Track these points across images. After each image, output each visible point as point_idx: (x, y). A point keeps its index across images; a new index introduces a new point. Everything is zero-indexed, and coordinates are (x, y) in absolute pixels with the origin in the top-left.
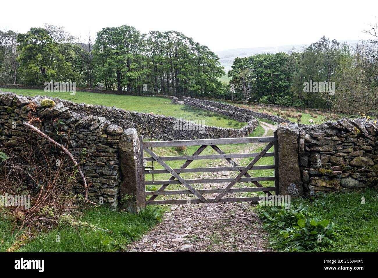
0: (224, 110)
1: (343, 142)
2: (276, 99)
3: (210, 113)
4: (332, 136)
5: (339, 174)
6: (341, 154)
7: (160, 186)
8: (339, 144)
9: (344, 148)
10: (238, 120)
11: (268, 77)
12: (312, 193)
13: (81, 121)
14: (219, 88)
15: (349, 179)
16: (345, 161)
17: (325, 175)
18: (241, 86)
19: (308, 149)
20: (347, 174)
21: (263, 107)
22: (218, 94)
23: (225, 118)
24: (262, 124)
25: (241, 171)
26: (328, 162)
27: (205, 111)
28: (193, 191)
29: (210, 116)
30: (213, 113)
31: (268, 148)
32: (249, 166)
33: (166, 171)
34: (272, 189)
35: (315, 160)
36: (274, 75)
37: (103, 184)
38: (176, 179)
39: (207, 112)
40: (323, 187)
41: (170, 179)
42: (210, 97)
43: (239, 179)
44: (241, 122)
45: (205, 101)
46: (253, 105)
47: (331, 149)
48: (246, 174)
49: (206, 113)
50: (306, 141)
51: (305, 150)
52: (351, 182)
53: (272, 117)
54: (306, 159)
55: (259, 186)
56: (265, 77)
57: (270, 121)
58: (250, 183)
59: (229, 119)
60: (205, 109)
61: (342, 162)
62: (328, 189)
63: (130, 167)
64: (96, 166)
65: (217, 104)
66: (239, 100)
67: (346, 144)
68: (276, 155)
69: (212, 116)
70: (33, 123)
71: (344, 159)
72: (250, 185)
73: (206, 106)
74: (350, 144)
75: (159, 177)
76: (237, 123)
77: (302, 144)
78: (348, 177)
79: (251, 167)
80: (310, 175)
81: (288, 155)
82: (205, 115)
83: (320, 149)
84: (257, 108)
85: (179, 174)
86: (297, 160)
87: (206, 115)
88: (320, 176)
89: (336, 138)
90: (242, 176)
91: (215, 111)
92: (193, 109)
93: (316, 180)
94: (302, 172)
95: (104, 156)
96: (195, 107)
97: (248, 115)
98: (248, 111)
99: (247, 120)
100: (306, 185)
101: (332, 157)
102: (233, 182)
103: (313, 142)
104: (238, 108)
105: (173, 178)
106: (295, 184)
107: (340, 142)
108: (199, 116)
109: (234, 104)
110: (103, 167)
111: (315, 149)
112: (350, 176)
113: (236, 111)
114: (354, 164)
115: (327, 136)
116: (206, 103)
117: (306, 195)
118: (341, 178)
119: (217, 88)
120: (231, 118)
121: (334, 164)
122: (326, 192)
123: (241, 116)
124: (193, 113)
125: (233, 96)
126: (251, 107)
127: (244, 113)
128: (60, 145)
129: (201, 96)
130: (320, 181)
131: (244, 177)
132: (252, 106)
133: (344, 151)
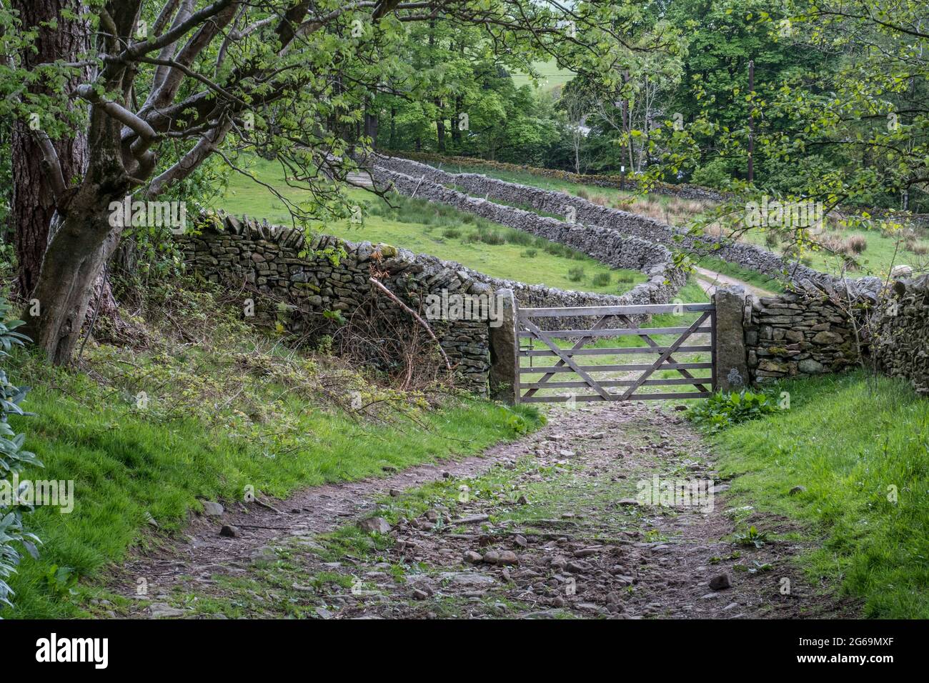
0: (550, 219)
1: (804, 311)
2: (768, 172)
3: (491, 230)
4: (789, 302)
5: (797, 355)
6: (800, 328)
7: (542, 375)
8: (798, 315)
9: (805, 320)
10: (606, 259)
11: (731, 71)
12: (759, 379)
13: (437, 277)
14: (522, 118)
15: (810, 361)
16: (805, 337)
17: (779, 357)
18: (616, 111)
19: (756, 321)
20: (807, 355)
21: (710, 203)
22: (514, 141)
23: (553, 252)
24: (702, 277)
25: (661, 354)
26: (784, 338)
27: (467, 220)
28: (590, 383)
29: (493, 241)
30: (503, 231)
31: (702, 320)
32: (673, 346)
33: (553, 353)
34: (707, 381)
35: (764, 337)
36: (758, 66)
37: (468, 367)
38: (566, 365)
39: (479, 226)
40: (774, 371)
41: (557, 365)
42: (477, 155)
43: (659, 366)
44: (618, 267)
45: (465, 175)
46: (664, 194)
47: (787, 320)
48: (669, 359)
49: (473, 229)
50: (754, 310)
51: (753, 322)
52: (811, 365)
53: (742, 249)
54: (753, 334)
55: (688, 376)
56: (718, 72)
57: (733, 265)
58: (675, 371)
59: (569, 254)
60: (469, 213)
61: (801, 338)
62: (781, 375)
63: (507, 343)
64: (460, 341)
65: (514, 188)
66: (606, 169)
67: (807, 314)
68: (713, 330)
69: (502, 242)
70: (379, 279)
71: (805, 334)
72: (675, 375)
73: (470, 199)
74: (813, 314)
75: (540, 361)
76: (604, 271)
77: (747, 314)
78: (808, 358)
79: (676, 348)
80: (758, 356)
81: (729, 330)
82: (473, 239)
83: (772, 320)
84: (681, 210)
85: (570, 356)
86: (741, 335)
87: (477, 239)
88: (771, 357)
89: (794, 306)
90: (663, 361)
91: (510, 222)
92: (417, 211)
93: (765, 363)
94: (747, 353)
95: (470, 327)
96: (423, 203)
97: (649, 243)
98: (647, 225)
99: (644, 260)
100: (752, 371)
101: (788, 332)
102: (650, 371)
103: (764, 310)
104: (604, 212)
105: (562, 362)
106: (738, 369)
107: (799, 312)
108: (450, 241)
109: (584, 188)
110: (468, 342)
111: (765, 320)
112: (811, 357)
113: (596, 223)
114: (817, 341)
115: (784, 303)
116: (465, 186)
117: (752, 384)
118: (800, 360)
119: (511, 115)
120: (579, 251)
121: (790, 342)
122: (778, 378)
123: (617, 245)
124: (423, 226)
125: (582, 154)
126: (656, 206)
127: (628, 232)
128: (411, 310)
129: (441, 148)
130: (770, 364)
131: (666, 362)
132: (662, 200)
133: (804, 323)
